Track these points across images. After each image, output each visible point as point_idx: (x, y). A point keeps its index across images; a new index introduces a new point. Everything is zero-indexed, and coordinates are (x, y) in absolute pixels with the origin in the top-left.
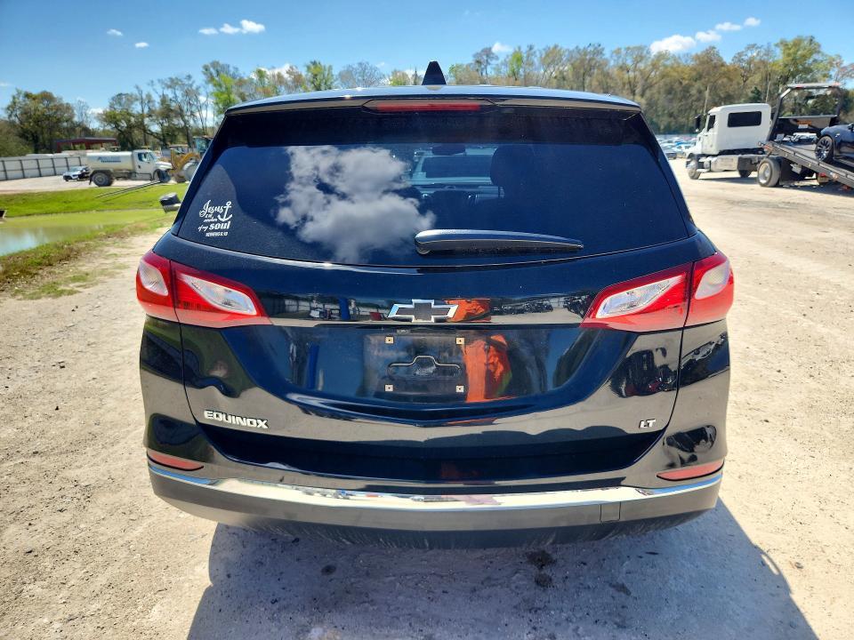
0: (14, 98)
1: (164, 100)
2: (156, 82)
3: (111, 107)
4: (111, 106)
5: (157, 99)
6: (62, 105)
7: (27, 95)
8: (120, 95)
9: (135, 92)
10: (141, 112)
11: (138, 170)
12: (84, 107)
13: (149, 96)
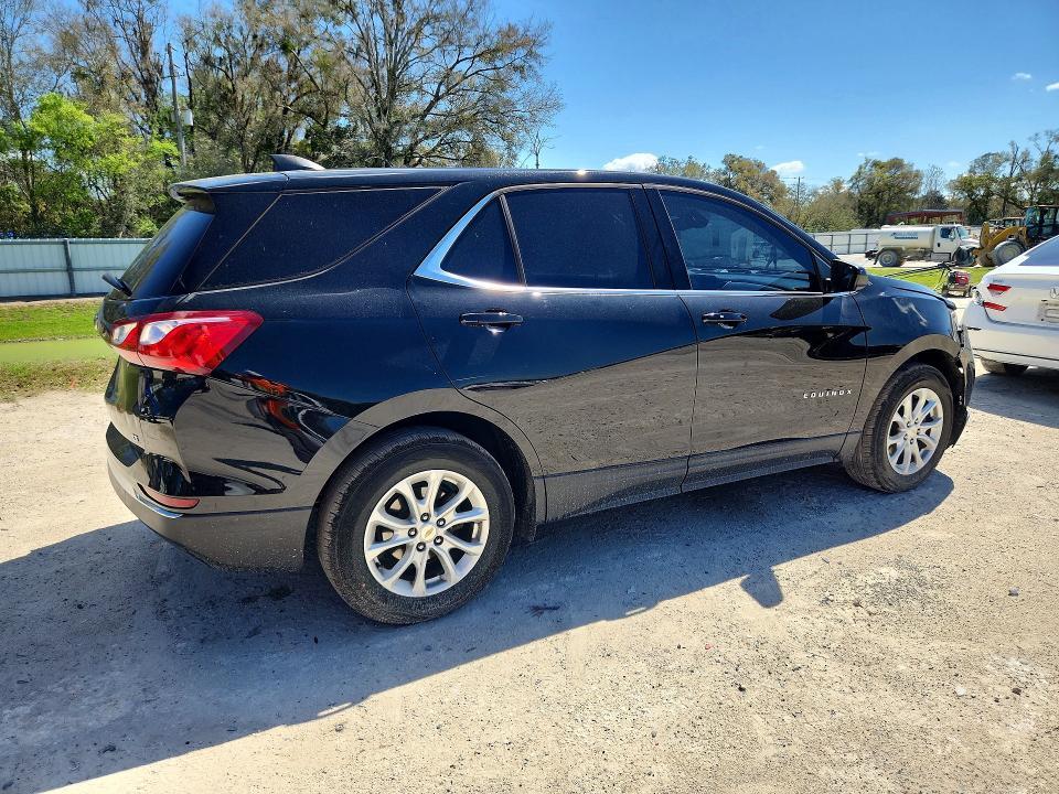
0: (861, 168)
1: (1046, 158)
2: (1042, 135)
3: (970, 171)
4: (972, 171)
5: (1036, 156)
6: (911, 173)
7: (876, 164)
8: (989, 154)
9: (1009, 150)
10: (1008, 176)
11: (936, 249)
12: (936, 172)
13: (1026, 154)
